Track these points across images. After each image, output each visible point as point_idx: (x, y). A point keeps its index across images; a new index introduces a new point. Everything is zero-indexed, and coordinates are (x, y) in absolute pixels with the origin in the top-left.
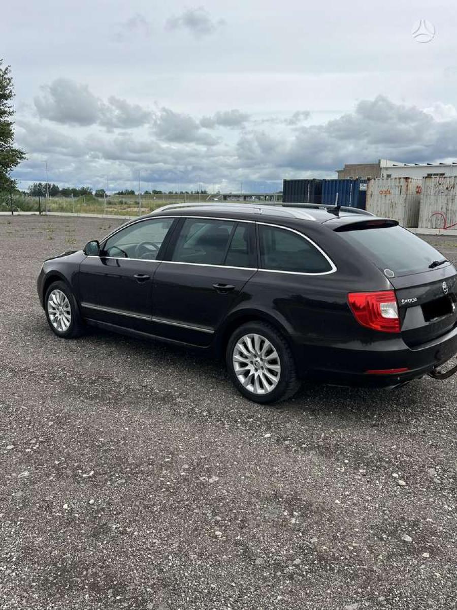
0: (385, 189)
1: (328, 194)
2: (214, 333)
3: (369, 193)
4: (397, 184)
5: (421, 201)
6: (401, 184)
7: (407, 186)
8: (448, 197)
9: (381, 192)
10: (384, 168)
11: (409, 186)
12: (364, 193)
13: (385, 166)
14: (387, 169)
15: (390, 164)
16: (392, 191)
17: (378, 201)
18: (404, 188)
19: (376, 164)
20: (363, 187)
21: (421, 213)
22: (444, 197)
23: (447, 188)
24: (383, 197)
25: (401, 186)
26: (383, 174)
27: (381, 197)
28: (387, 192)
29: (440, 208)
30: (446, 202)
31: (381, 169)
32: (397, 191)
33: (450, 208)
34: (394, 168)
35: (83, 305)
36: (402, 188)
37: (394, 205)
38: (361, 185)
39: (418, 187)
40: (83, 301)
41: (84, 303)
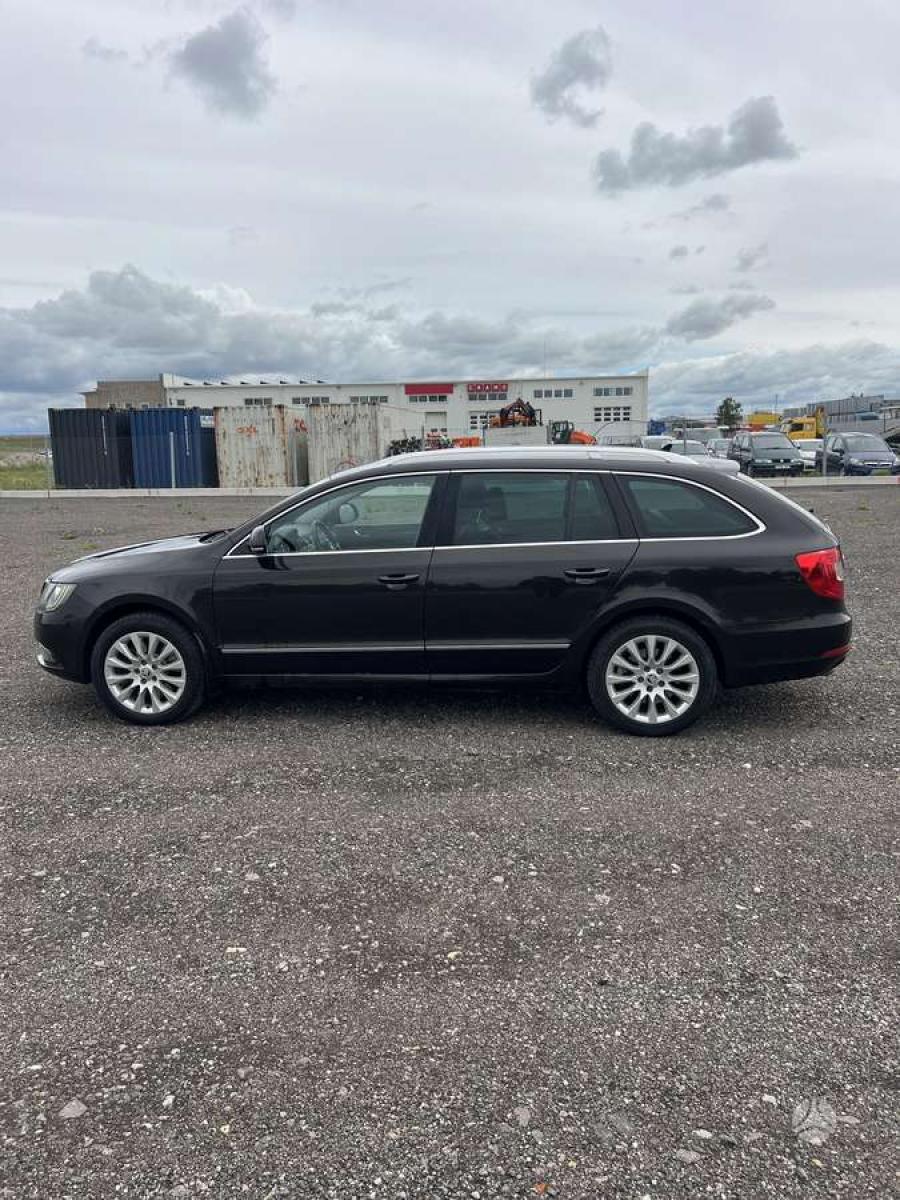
0: (246, 425)
1: (144, 433)
2: (571, 647)
3: (220, 431)
4: (267, 417)
5: (309, 443)
6: (274, 416)
7: (283, 419)
8: (349, 436)
9: (241, 430)
10: (171, 389)
11: (286, 420)
12: (210, 433)
13: (171, 386)
14: (175, 390)
15: (179, 382)
16: (259, 428)
17: (237, 445)
18: (278, 424)
19: (156, 382)
20: (206, 422)
21: (311, 462)
22: (342, 435)
23: (346, 423)
24: (246, 438)
25: (273, 420)
26: (170, 400)
27: (242, 439)
28: (251, 430)
29: (340, 453)
30: (346, 444)
31: (165, 389)
32: (268, 428)
33: (353, 453)
34: (206, 388)
35: (224, 651)
36: (276, 422)
37: (265, 449)
38: (202, 417)
39: (296, 421)
40: (223, 643)
41: (225, 646)
